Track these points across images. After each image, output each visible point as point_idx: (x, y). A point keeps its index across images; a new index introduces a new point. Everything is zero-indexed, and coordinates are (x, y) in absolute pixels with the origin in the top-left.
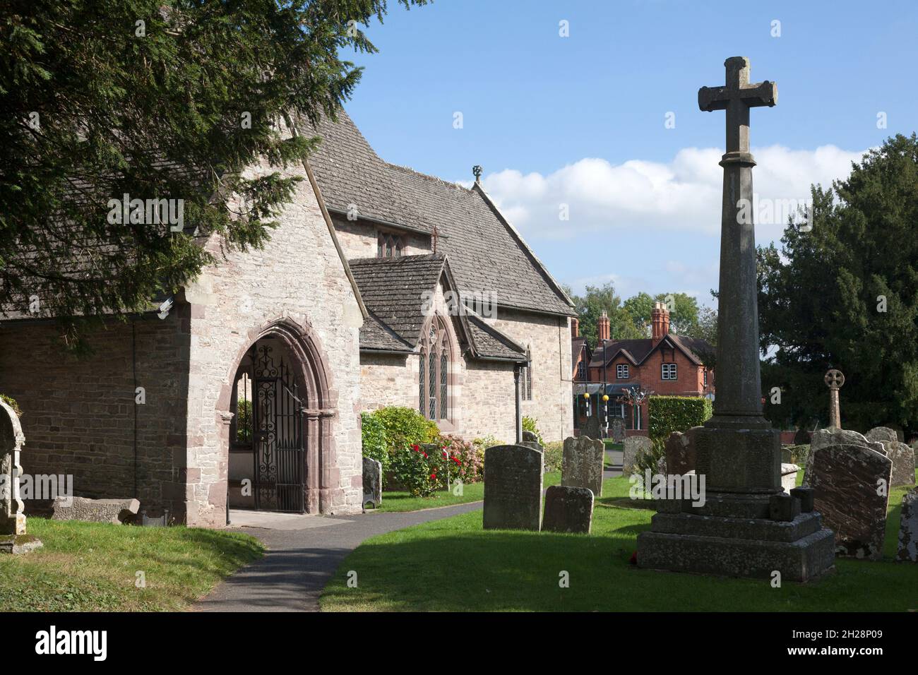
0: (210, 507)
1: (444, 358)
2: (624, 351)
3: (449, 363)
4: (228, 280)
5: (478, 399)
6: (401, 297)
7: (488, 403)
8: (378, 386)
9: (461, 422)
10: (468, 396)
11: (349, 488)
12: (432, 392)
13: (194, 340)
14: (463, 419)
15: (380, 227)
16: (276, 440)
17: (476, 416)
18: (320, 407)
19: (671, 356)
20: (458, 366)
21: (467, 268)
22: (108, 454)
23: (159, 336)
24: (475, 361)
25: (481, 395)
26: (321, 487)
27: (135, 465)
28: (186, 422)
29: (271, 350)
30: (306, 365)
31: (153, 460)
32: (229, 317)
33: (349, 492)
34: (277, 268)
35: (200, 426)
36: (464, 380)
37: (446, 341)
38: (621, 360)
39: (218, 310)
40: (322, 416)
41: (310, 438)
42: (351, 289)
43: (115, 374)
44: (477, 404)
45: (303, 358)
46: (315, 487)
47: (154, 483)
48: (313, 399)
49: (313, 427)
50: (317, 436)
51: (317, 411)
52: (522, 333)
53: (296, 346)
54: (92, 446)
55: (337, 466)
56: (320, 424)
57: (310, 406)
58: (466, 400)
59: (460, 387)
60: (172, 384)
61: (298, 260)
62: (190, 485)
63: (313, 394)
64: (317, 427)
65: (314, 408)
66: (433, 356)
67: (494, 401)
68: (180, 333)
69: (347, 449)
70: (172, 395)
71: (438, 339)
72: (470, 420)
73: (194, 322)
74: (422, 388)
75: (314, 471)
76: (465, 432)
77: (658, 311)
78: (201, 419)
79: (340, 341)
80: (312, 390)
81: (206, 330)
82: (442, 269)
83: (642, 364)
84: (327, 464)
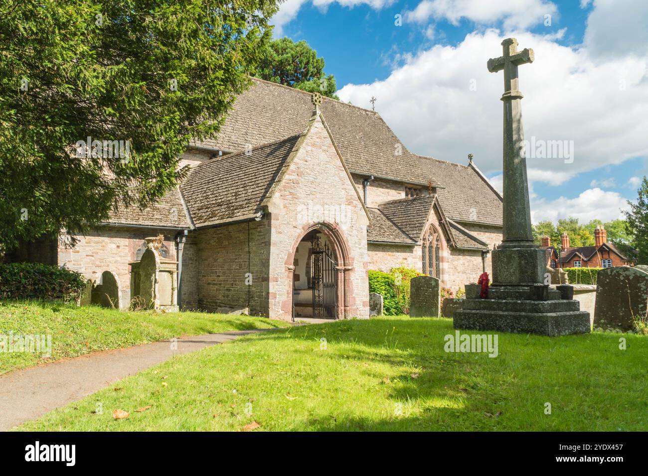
0: (281, 312)
1: (437, 249)
2: (577, 253)
3: (440, 251)
4: (291, 202)
5: (459, 270)
6: (412, 217)
7: (465, 273)
8: (397, 262)
9: (448, 282)
10: (453, 268)
11: (361, 307)
12: (431, 265)
13: (273, 230)
14: (449, 280)
15: (406, 185)
16: (323, 282)
17: (458, 279)
18: (344, 266)
19: (608, 255)
20: (445, 252)
21: (461, 205)
22: (238, 287)
23: (259, 230)
24: (455, 250)
25: (460, 268)
26: (345, 306)
27: (249, 291)
28: (269, 270)
29: (320, 238)
30: (337, 245)
31: (256, 289)
32: (292, 220)
33: (361, 309)
34: (318, 195)
35: (276, 272)
36: (450, 260)
37: (438, 240)
38: (576, 258)
39: (286, 216)
40: (345, 270)
41: (339, 281)
42: (362, 206)
43: (241, 249)
44: (458, 273)
45: (335, 240)
46: (342, 306)
47: (256, 300)
48: (341, 261)
49: (341, 276)
50: (343, 280)
51: (343, 268)
52: (494, 238)
53: (331, 235)
54: (232, 283)
55: (354, 296)
56: (345, 274)
57: (339, 265)
58: (451, 271)
59: (447, 263)
60: (264, 252)
61: (330, 192)
62: (271, 301)
63: (341, 259)
64: (343, 275)
65: (341, 266)
66: (431, 247)
67: (469, 271)
68: (267, 227)
69: (359, 287)
70: (264, 257)
71: (433, 239)
72: (454, 281)
73: (273, 222)
74: (424, 264)
75: (341, 298)
76: (451, 287)
77: (598, 230)
78: (277, 269)
79: (355, 232)
80: (340, 257)
81: (279, 225)
82: (434, 202)
83: (589, 260)
84: (348, 294)
